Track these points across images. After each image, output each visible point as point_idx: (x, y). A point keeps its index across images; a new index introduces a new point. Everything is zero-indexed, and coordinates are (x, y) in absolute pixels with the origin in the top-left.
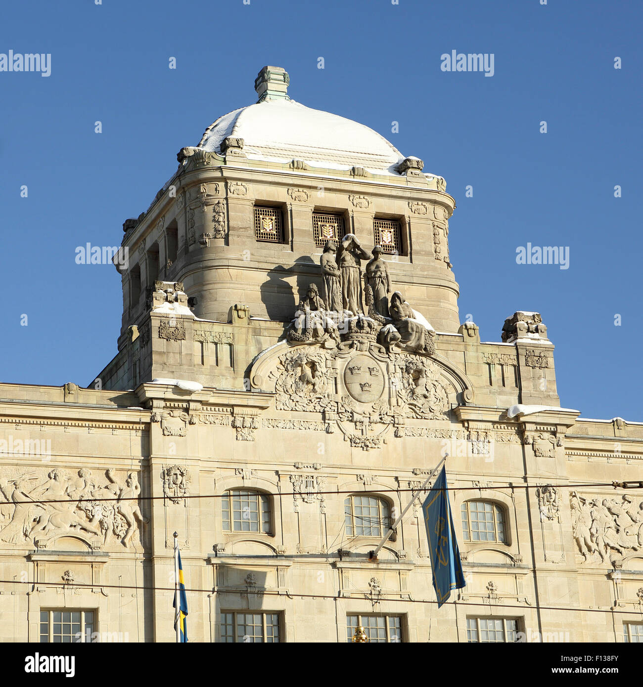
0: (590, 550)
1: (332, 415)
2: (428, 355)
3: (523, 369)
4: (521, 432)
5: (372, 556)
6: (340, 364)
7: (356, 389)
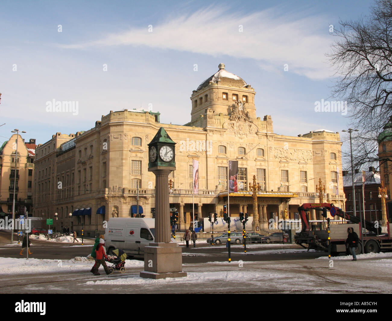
0: (277, 157)
1: (236, 133)
2: (252, 123)
3: (268, 125)
4: (267, 137)
5: (242, 158)
6: (238, 124)
7: (240, 129)
